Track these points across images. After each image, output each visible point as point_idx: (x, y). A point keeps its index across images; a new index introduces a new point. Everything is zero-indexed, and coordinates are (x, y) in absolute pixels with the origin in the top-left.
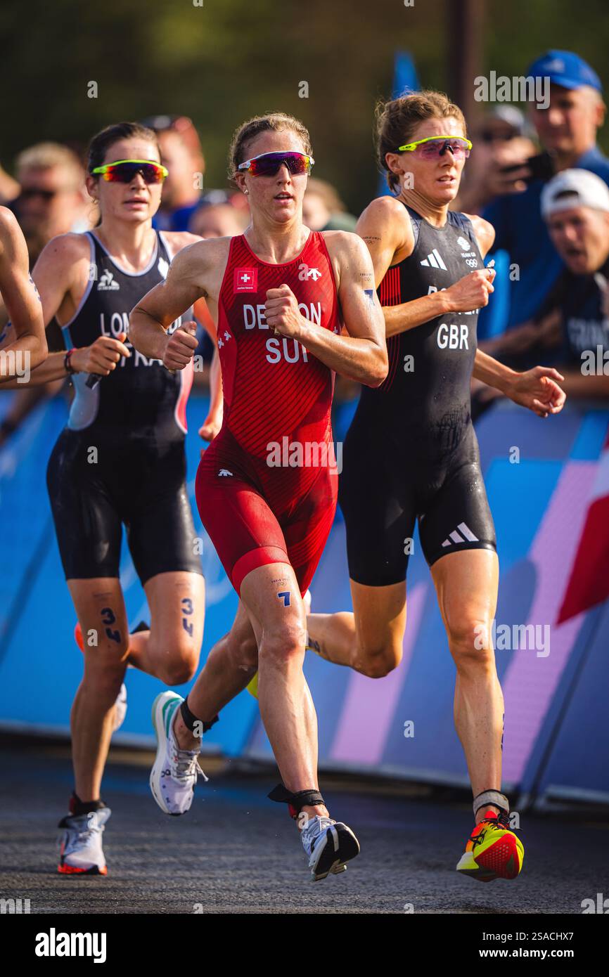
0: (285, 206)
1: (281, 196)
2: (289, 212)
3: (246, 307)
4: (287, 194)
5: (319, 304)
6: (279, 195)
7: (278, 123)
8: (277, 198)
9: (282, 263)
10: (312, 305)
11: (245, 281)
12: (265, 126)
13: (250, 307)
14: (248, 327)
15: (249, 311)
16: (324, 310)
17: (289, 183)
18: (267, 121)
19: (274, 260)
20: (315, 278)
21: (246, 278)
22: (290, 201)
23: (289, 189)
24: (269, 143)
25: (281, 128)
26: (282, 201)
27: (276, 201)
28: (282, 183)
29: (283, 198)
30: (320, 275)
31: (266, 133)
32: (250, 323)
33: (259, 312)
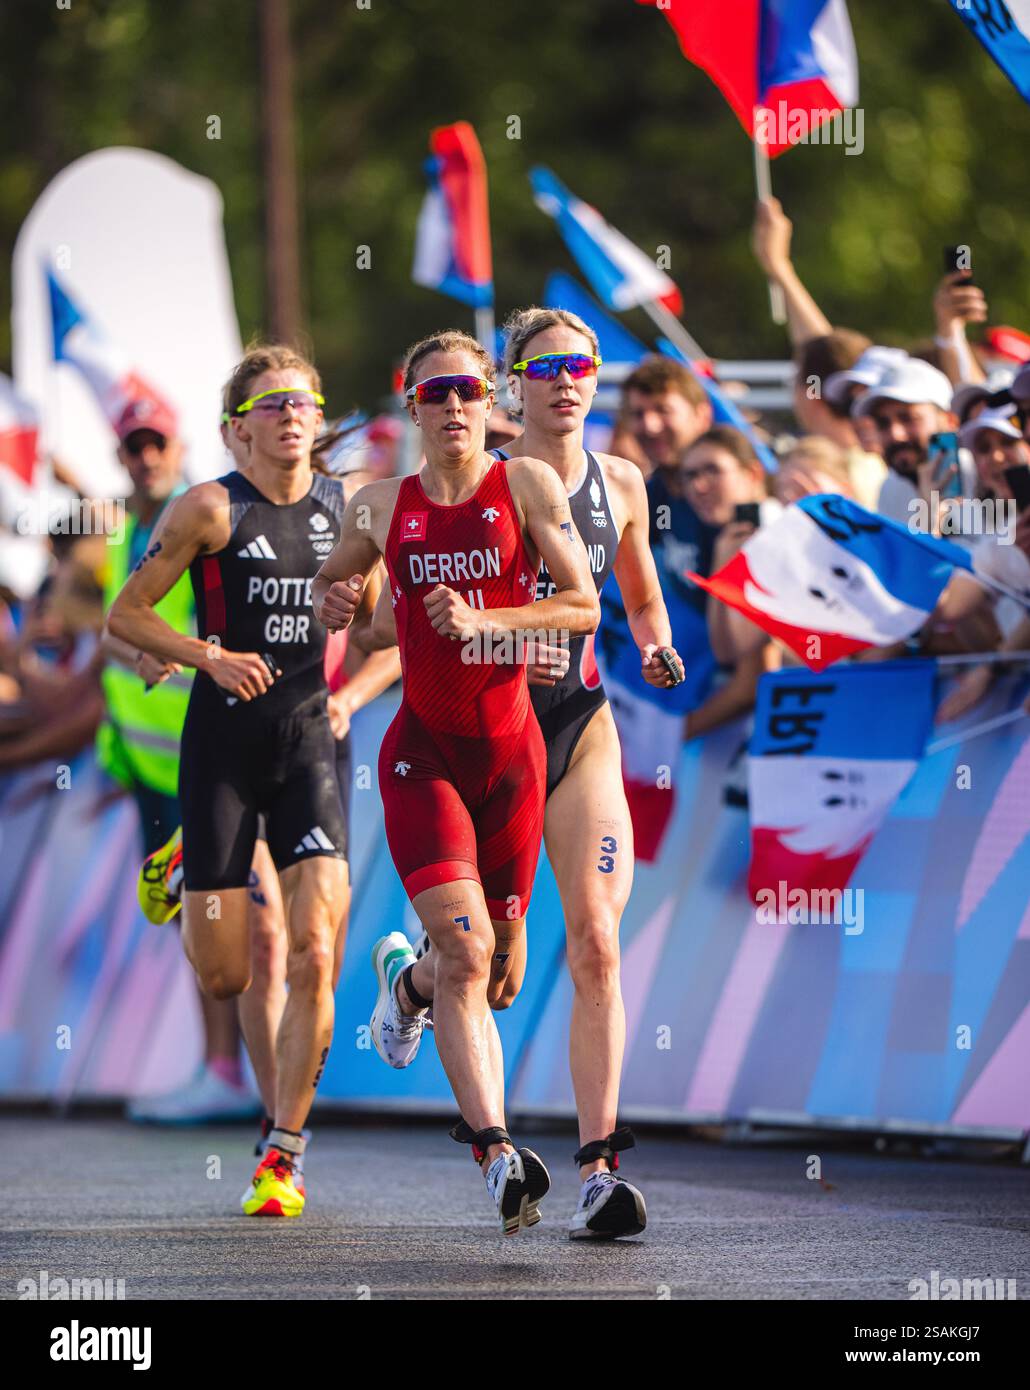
0: (456, 438)
1: (451, 427)
2: (461, 445)
3: (413, 557)
4: (458, 423)
5: (496, 549)
6: (449, 424)
7: (449, 343)
8: (447, 428)
9: (457, 503)
10: (488, 551)
11: (413, 528)
12: (436, 346)
13: (416, 557)
14: (416, 581)
15: (415, 562)
16: (503, 556)
17: (459, 411)
18: (438, 341)
19: (446, 502)
20: (492, 520)
21: (413, 524)
22: (463, 432)
23: (460, 418)
24: (438, 365)
25: (452, 349)
26: (453, 433)
27: (445, 432)
28: (451, 411)
29: (454, 429)
30: (497, 514)
31: (435, 354)
32: (418, 575)
33: (426, 562)
